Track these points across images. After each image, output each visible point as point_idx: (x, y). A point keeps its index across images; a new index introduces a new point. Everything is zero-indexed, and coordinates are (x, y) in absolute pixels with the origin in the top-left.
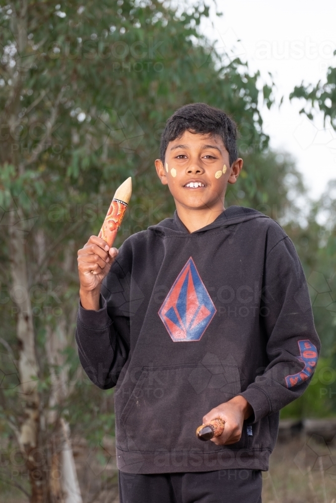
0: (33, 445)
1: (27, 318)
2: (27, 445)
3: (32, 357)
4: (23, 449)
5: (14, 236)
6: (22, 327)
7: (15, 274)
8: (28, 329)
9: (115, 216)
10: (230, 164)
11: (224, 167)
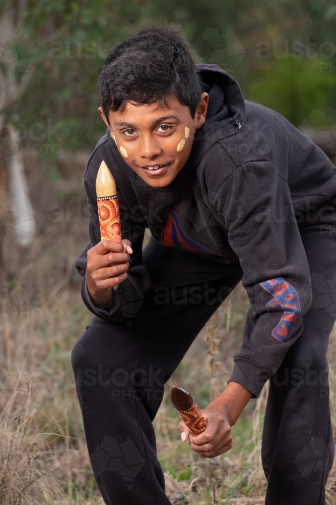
9: (115, 217)
10: (193, 117)
11: (186, 131)
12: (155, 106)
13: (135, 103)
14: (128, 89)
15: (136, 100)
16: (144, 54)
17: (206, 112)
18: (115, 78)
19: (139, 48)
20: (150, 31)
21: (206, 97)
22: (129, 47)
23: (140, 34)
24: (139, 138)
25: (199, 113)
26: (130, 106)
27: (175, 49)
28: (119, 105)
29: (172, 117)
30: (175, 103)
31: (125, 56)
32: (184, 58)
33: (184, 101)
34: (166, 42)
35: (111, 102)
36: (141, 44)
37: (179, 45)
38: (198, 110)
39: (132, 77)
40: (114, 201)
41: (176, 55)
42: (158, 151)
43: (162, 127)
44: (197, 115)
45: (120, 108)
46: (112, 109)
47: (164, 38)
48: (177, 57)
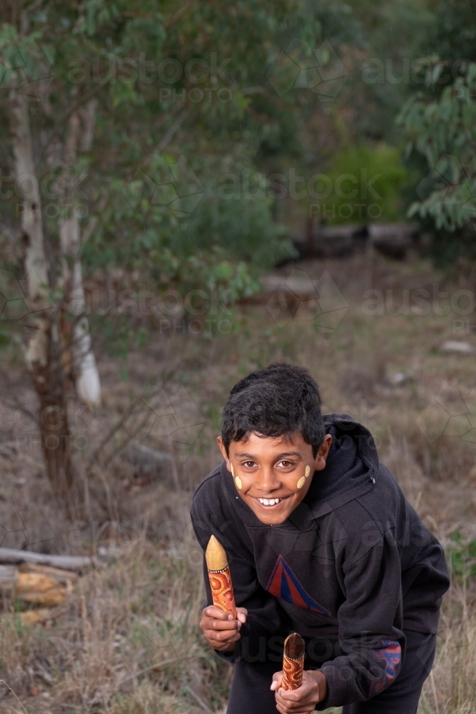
0: (43, 362)
1: (34, 207)
2: (36, 363)
3: (41, 254)
4: (30, 367)
5: (15, 104)
6: (28, 217)
7: (18, 151)
8: (36, 220)
9: (227, 586)
10: (315, 457)
11: (306, 469)
12: (279, 440)
13: (260, 435)
14: (255, 420)
15: (261, 432)
16: (273, 386)
17: (326, 454)
18: (241, 407)
19: (268, 381)
20: (280, 365)
21: (329, 439)
22: (257, 379)
23: (269, 368)
24: (258, 471)
25: (320, 455)
26: (253, 437)
27: (305, 386)
28: (241, 435)
29: (294, 454)
30: (299, 440)
31: (253, 387)
32: (313, 396)
33: (307, 439)
34: (296, 378)
35: (234, 432)
36: (270, 377)
37: (309, 383)
38: (320, 452)
39: (259, 409)
40: (225, 573)
41: (305, 392)
42: (277, 485)
43: (283, 462)
44: (318, 455)
45: (244, 439)
46: (234, 439)
47: (294, 374)
48: (306, 394)
